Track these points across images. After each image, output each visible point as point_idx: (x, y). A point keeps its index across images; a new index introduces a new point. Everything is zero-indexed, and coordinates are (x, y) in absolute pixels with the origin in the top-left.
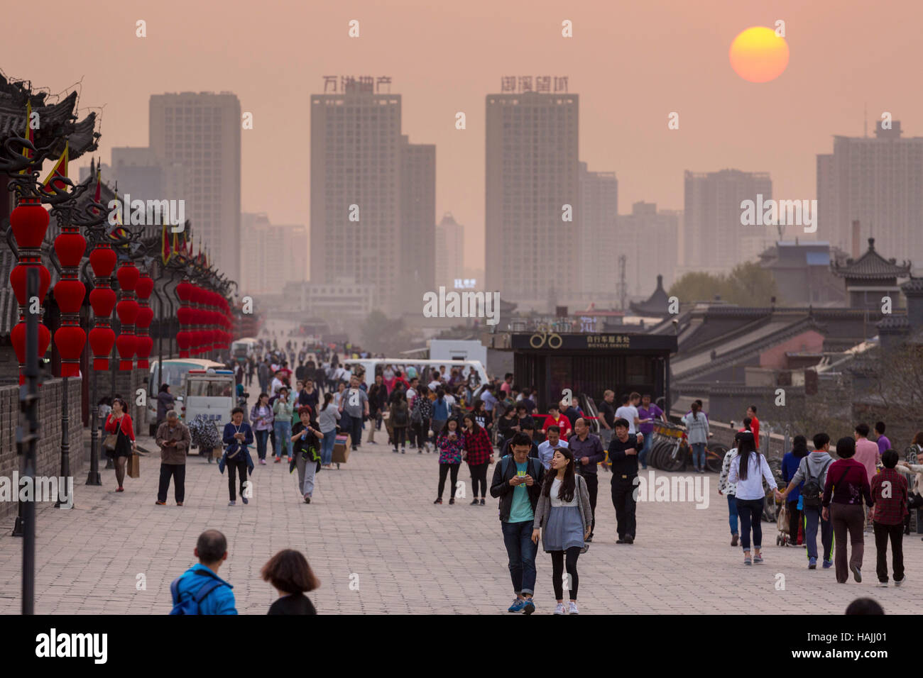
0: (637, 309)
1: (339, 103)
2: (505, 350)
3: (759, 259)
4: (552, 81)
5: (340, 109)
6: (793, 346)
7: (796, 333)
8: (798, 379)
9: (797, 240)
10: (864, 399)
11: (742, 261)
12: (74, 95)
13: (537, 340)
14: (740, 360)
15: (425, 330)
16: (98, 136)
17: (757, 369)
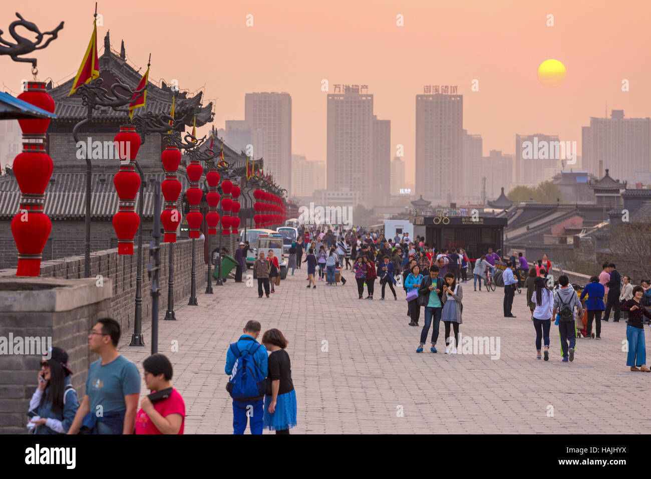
0: (491, 205)
1: (341, 98)
2: (421, 225)
3: (553, 180)
4: (450, 88)
5: (342, 101)
6: (568, 224)
7: (569, 217)
8: (570, 240)
9: (571, 170)
10: (602, 251)
11: (544, 180)
12: (201, 93)
13: (437, 220)
14: (541, 231)
15: (384, 215)
16: (214, 114)
17: (550, 235)
